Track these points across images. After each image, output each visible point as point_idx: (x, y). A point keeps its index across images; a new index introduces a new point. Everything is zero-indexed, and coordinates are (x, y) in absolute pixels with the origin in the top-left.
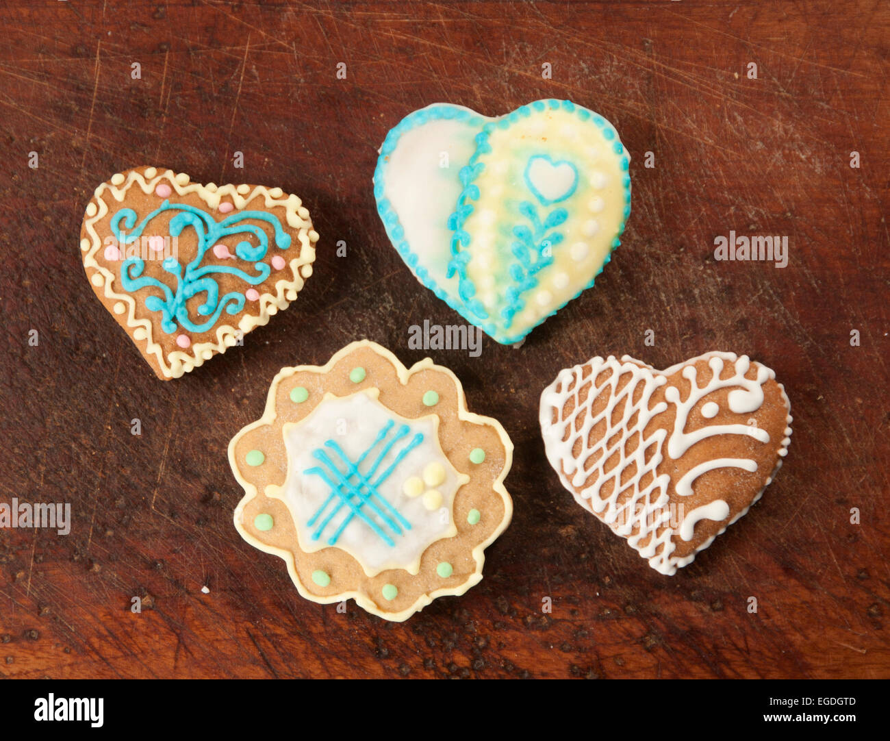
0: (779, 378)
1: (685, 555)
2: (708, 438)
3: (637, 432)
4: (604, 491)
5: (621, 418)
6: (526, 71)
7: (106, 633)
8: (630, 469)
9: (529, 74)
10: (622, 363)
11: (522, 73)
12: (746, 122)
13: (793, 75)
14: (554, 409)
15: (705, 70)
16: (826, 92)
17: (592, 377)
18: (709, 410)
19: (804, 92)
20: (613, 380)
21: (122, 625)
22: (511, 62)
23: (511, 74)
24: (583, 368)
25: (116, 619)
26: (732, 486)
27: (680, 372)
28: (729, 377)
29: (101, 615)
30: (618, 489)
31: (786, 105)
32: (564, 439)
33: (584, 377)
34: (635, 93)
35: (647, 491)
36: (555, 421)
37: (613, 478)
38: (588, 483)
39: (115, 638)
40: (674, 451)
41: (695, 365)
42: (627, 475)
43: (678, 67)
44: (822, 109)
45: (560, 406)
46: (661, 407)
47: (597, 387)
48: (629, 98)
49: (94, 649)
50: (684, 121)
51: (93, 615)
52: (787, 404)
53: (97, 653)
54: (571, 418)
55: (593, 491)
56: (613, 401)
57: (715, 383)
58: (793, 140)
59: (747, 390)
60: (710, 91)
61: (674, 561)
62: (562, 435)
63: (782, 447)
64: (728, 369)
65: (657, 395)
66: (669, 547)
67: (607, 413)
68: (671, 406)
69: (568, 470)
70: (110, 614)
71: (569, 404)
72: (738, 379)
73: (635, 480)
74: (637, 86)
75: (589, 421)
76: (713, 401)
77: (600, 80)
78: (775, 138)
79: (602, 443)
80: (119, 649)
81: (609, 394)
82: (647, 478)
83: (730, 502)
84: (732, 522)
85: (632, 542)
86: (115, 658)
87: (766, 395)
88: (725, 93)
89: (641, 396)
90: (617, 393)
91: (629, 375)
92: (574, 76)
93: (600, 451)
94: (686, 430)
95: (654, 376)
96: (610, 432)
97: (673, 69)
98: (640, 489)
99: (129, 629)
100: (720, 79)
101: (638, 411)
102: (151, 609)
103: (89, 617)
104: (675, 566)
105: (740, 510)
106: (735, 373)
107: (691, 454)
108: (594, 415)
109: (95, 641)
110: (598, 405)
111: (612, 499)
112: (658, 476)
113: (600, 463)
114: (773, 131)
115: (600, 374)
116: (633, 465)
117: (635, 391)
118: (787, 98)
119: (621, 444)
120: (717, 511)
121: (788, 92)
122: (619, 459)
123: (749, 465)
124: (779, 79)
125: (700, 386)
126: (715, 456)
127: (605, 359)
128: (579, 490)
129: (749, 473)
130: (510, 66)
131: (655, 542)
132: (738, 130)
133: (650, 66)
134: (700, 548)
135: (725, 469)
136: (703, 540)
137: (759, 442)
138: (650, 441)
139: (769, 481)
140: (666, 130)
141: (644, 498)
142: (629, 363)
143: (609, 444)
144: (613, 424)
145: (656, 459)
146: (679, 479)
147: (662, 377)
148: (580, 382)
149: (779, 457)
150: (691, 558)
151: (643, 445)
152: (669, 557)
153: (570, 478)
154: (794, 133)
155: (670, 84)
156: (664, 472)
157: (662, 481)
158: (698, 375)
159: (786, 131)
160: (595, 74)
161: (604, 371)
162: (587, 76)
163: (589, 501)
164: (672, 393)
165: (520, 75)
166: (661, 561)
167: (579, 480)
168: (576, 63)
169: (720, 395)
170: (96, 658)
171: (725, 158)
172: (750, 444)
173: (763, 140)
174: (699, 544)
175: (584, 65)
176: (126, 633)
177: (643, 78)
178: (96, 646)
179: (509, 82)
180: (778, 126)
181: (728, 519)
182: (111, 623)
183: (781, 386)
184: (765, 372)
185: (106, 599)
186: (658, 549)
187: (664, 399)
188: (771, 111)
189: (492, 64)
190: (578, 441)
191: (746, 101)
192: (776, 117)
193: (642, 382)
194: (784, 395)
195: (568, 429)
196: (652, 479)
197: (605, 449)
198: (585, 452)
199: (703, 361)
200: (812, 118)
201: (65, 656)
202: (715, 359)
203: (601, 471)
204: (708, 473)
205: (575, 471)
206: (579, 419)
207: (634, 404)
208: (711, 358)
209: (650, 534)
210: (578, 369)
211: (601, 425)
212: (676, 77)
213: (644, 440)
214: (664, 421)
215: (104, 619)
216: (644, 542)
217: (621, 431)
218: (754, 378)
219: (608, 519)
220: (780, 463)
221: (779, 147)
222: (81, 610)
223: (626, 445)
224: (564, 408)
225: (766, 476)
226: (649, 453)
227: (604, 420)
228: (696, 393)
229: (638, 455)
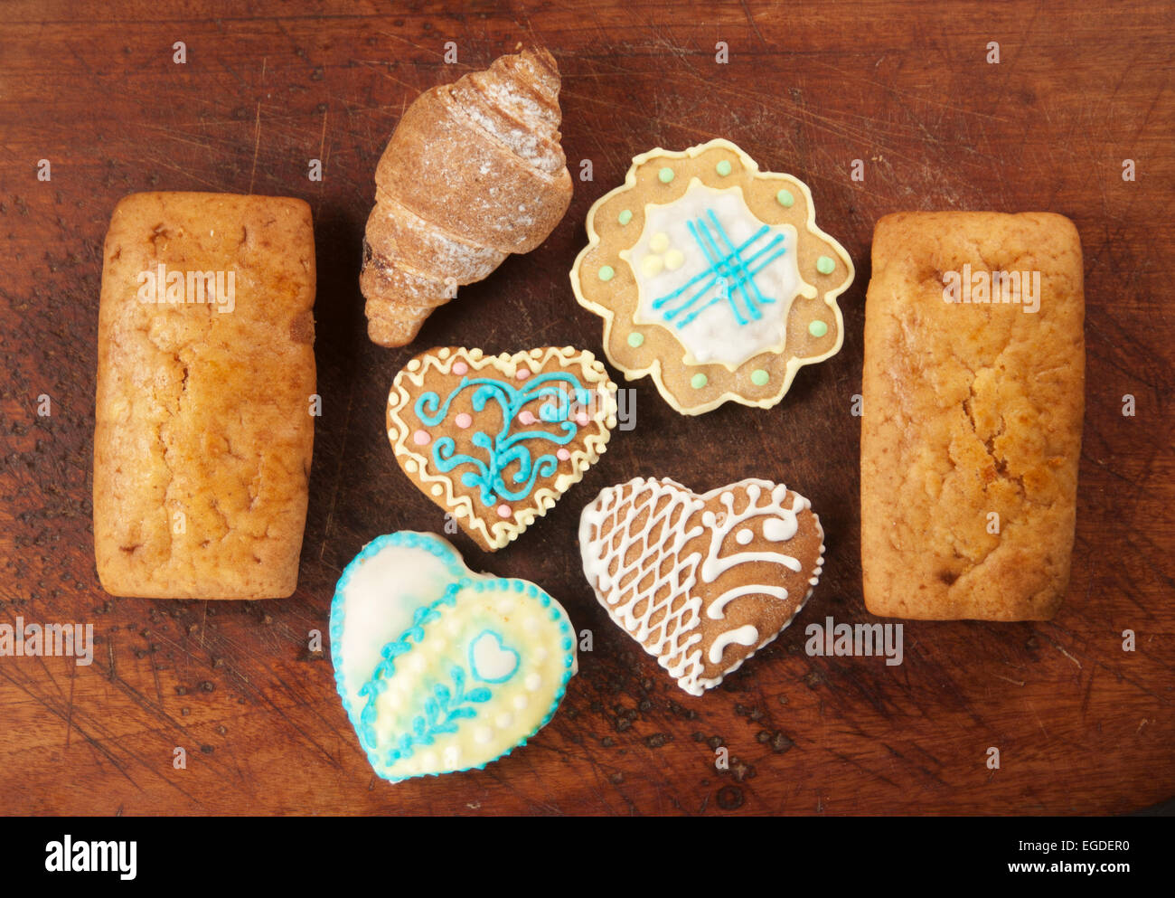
0: (814, 509)
1: (713, 678)
2: (741, 565)
3: (673, 554)
4: (638, 610)
5: (658, 539)
6: (678, 122)
7: (279, 683)
8: (663, 591)
9: (681, 125)
10: (662, 486)
11: (674, 124)
12: (894, 168)
13: (940, 121)
14: (594, 527)
15: (852, 118)
16: (972, 138)
17: (632, 497)
18: (744, 536)
19: (950, 137)
20: (652, 502)
21: (294, 675)
22: (663, 114)
23: (664, 127)
24: (624, 488)
25: (288, 670)
26: (763, 613)
27: (718, 497)
28: (766, 505)
29: (274, 665)
30: (650, 609)
31: (934, 151)
32: (601, 557)
33: (624, 497)
34: (786, 142)
35: (679, 613)
36: (593, 538)
37: (647, 598)
38: (621, 602)
39: (288, 688)
40: (708, 575)
41: (733, 492)
42: (661, 596)
43: (827, 116)
44: (969, 154)
45: (599, 524)
46: (697, 531)
47: (636, 508)
48: (780, 148)
49: (267, 699)
50: (834, 169)
51: (266, 666)
52: (821, 534)
53: (271, 703)
54: (609, 537)
55: (626, 610)
56: (651, 522)
57: (751, 510)
58: (941, 185)
59: (782, 519)
60: (858, 139)
61: (702, 682)
62: (599, 552)
63: (814, 576)
64: (765, 497)
65: (694, 519)
66: (698, 669)
67: (644, 534)
68: (707, 530)
69: (603, 587)
70: (283, 665)
71: (608, 523)
72: (774, 507)
73: (668, 601)
74: (787, 135)
75: (626, 541)
76: (747, 527)
77: (751, 130)
78: (924, 183)
79: (638, 563)
80: (292, 698)
81: (647, 515)
82: (679, 600)
83: (759, 628)
84: (760, 647)
85: (662, 662)
86: (289, 707)
87: (800, 525)
88: (874, 140)
89: (678, 518)
90: (655, 515)
91: (668, 497)
92: (725, 126)
93: (635, 571)
94: (720, 555)
95: (693, 500)
96: (647, 552)
97: (823, 118)
98: (673, 611)
99: (301, 679)
100: (869, 127)
101: (675, 533)
102: (322, 659)
103: (261, 668)
104: (703, 687)
105: (769, 636)
106: (772, 501)
107: (724, 581)
108: (631, 535)
109: (268, 691)
110: (636, 525)
111: (645, 619)
112: (690, 598)
113: (634, 583)
114: (921, 176)
115: (640, 495)
116: (666, 587)
117: (673, 514)
118: (934, 144)
119: (656, 565)
120: (746, 636)
121: (935, 138)
122: (653, 580)
123: (780, 592)
124: (926, 125)
125: (737, 512)
126: (747, 582)
127: (646, 481)
128: (613, 607)
129: (780, 600)
130: (662, 119)
131: (684, 662)
132: (887, 176)
133: (798, 114)
134: (728, 671)
135: (757, 596)
136: (732, 663)
137: (791, 570)
138: (685, 563)
139: (799, 609)
140: (817, 178)
141: (675, 619)
142: (669, 486)
143: (645, 564)
144: (649, 546)
145: (690, 582)
146: (711, 602)
147: (700, 501)
148: (620, 502)
149: (810, 586)
150: (719, 681)
151: (678, 567)
152: (698, 679)
153: (605, 595)
154: (941, 178)
155: (819, 133)
156: (698, 595)
157: (694, 604)
158: (736, 501)
159: (934, 176)
160: (745, 124)
161: (644, 492)
162: (738, 126)
163: (622, 618)
164: (708, 518)
165: (672, 128)
166: (690, 682)
167: (613, 598)
168: (727, 114)
169: (755, 522)
170: (270, 707)
171: (875, 204)
172: (782, 572)
173: (911, 186)
174: (728, 667)
175: (735, 116)
176: (298, 682)
177: (793, 128)
178: (270, 696)
179: (661, 134)
180: (926, 171)
181: (757, 643)
182: (284, 674)
183: (816, 516)
184: (801, 502)
185: (278, 649)
186: (687, 670)
187: (701, 524)
188: (919, 157)
189: (644, 117)
190: (614, 560)
191: (894, 148)
192: (924, 163)
193: (680, 506)
194: (818, 526)
195: (605, 547)
196: (685, 601)
197: (640, 569)
198: (621, 571)
199: (741, 488)
200: (959, 163)
201: (239, 706)
202: (753, 486)
203: (635, 590)
204: (739, 598)
205: (611, 589)
206: (617, 538)
207: (671, 526)
208: (749, 485)
209: (680, 654)
210: (619, 488)
211: (638, 545)
212: (826, 125)
213: (679, 562)
214: (700, 545)
215: (276, 670)
216: (674, 662)
217: (657, 552)
218: (790, 508)
219: (640, 638)
220: (810, 593)
221: (927, 192)
222: (254, 661)
223: (661, 567)
224: (603, 527)
225: (796, 604)
226: (682, 575)
227: (641, 540)
228: (731, 519)
229: (672, 577)
